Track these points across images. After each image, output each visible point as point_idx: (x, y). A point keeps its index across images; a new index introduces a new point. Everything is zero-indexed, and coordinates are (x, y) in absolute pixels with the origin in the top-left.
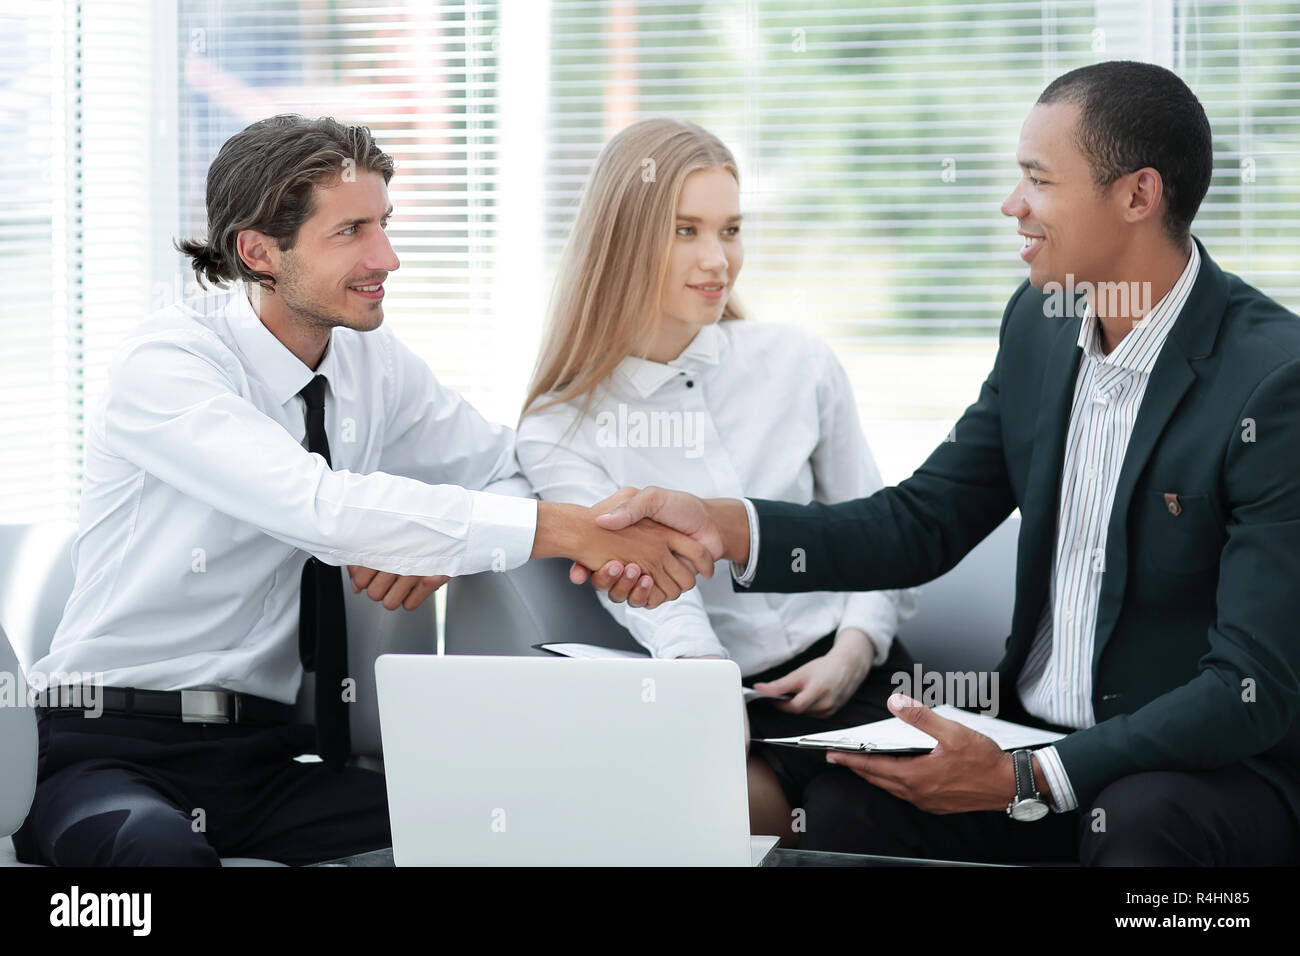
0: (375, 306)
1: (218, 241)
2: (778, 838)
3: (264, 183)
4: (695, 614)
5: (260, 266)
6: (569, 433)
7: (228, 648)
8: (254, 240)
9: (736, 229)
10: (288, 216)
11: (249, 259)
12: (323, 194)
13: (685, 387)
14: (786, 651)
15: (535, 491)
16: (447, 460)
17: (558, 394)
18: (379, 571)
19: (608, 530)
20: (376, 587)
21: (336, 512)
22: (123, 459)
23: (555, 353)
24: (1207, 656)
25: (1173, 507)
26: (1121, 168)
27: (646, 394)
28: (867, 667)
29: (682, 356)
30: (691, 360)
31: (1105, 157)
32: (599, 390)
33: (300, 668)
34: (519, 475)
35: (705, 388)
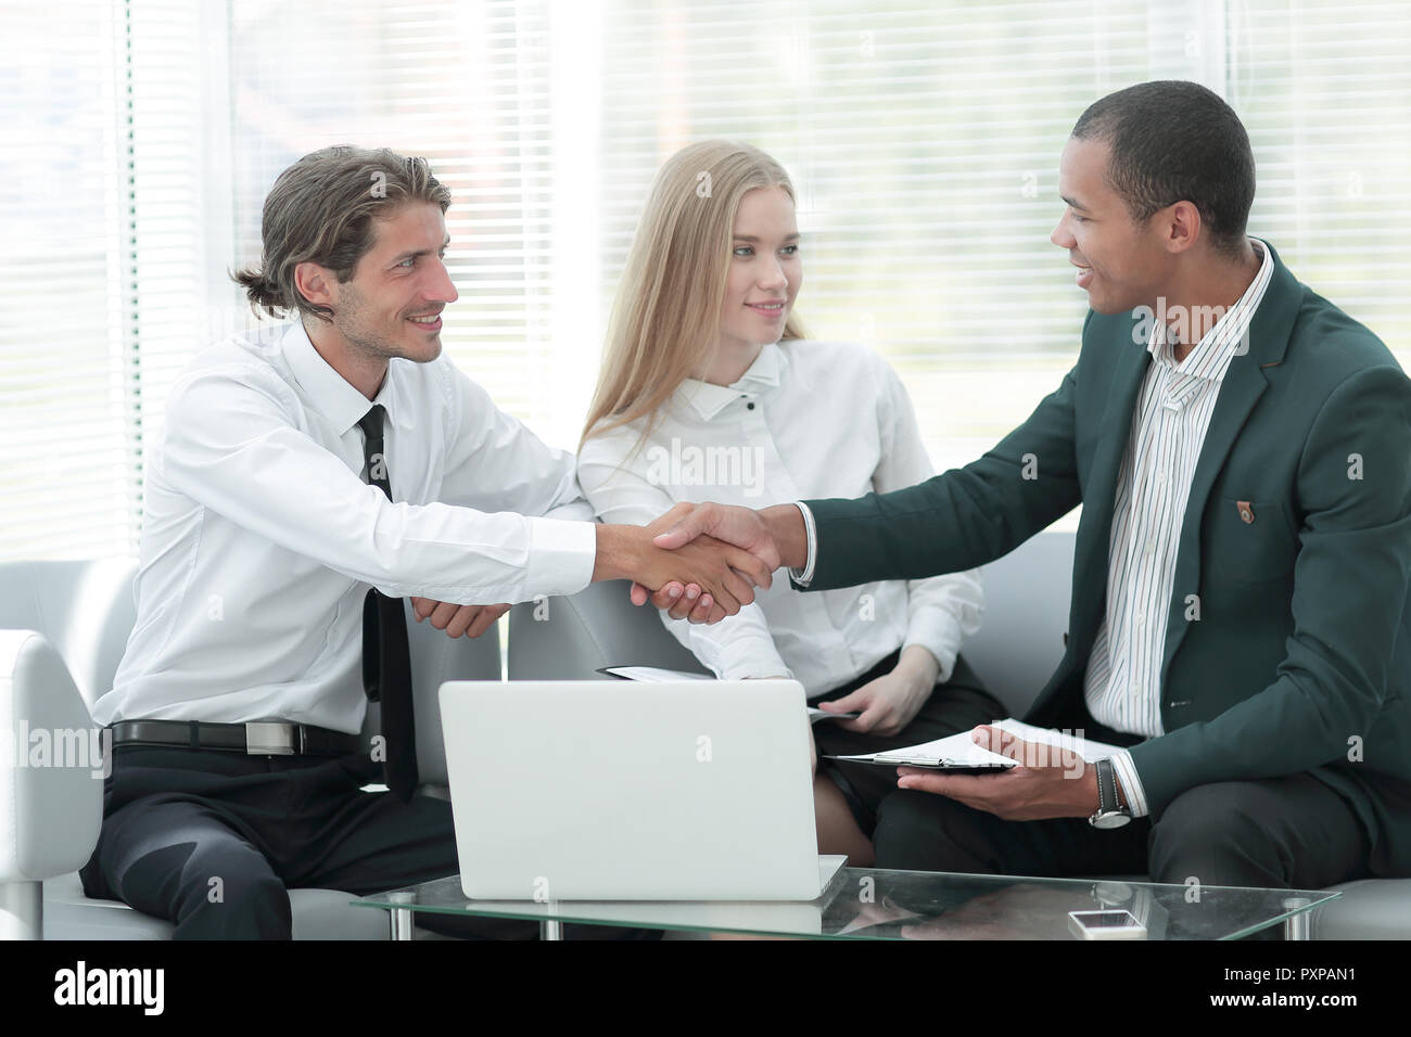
0: (434, 338)
1: (275, 273)
2: (846, 857)
3: (322, 215)
4: (760, 636)
5: (318, 299)
6: (631, 456)
7: (291, 680)
8: (312, 272)
9: (794, 248)
10: (347, 249)
11: (307, 291)
12: (382, 227)
13: (747, 409)
14: (851, 671)
15: (597, 515)
16: (508, 487)
17: (617, 416)
18: (439, 602)
19: (667, 550)
20: (439, 616)
21: (396, 546)
22: (181, 493)
23: (614, 376)
24: (1283, 664)
25: (1246, 515)
26: (1156, 204)
27: (707, 417)
28: (932, 685)
29: (743, 378)
30: (752, 382)
31: (1139, 195)
32: (661, 414)
33: (364, 699)
34: (579, 500)
35: (766, 409)
